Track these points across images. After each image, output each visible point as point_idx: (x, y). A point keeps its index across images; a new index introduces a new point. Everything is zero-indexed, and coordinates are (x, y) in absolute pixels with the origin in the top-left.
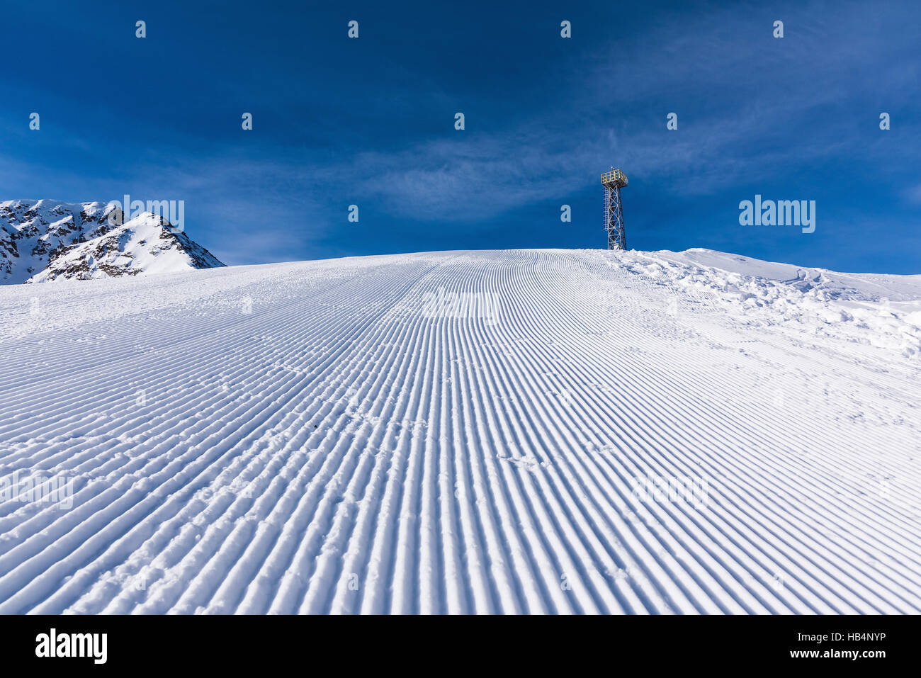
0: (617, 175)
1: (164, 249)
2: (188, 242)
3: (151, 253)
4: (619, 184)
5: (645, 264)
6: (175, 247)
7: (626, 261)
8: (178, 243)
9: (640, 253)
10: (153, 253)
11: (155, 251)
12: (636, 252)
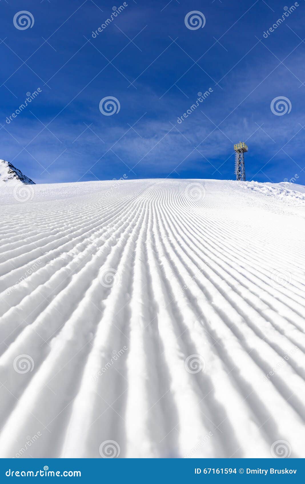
0: (242, 145)
1: (10, 179)
2: (22, 176)
3: (3, 181)
4: (244, 150)
5: (260, 187)
6: (15, 178)
7: (249, 185)
8: (17, 176)
9: (256, 183)
10: (4, 181)
11: (5, 179)
12: (254, 182)
